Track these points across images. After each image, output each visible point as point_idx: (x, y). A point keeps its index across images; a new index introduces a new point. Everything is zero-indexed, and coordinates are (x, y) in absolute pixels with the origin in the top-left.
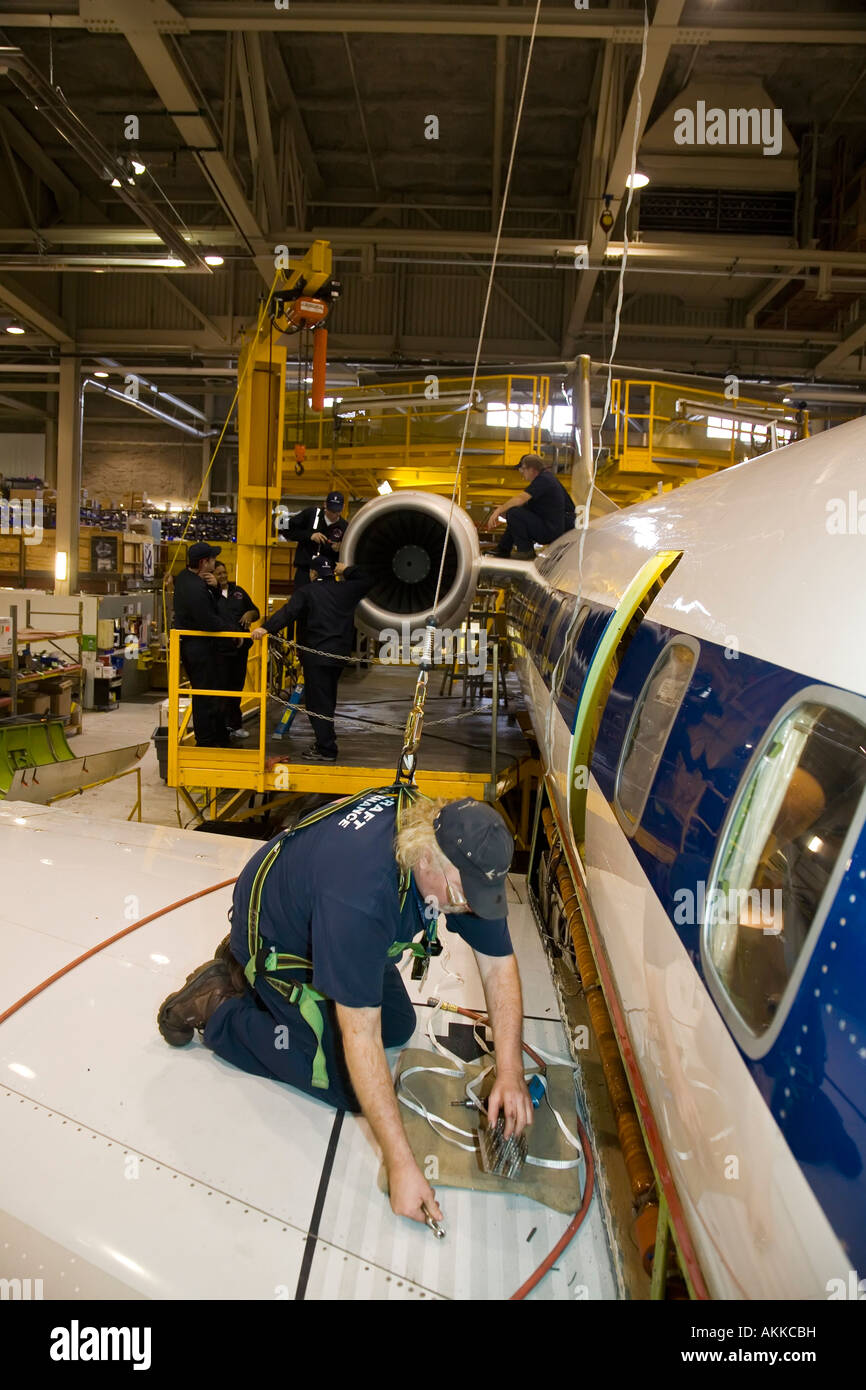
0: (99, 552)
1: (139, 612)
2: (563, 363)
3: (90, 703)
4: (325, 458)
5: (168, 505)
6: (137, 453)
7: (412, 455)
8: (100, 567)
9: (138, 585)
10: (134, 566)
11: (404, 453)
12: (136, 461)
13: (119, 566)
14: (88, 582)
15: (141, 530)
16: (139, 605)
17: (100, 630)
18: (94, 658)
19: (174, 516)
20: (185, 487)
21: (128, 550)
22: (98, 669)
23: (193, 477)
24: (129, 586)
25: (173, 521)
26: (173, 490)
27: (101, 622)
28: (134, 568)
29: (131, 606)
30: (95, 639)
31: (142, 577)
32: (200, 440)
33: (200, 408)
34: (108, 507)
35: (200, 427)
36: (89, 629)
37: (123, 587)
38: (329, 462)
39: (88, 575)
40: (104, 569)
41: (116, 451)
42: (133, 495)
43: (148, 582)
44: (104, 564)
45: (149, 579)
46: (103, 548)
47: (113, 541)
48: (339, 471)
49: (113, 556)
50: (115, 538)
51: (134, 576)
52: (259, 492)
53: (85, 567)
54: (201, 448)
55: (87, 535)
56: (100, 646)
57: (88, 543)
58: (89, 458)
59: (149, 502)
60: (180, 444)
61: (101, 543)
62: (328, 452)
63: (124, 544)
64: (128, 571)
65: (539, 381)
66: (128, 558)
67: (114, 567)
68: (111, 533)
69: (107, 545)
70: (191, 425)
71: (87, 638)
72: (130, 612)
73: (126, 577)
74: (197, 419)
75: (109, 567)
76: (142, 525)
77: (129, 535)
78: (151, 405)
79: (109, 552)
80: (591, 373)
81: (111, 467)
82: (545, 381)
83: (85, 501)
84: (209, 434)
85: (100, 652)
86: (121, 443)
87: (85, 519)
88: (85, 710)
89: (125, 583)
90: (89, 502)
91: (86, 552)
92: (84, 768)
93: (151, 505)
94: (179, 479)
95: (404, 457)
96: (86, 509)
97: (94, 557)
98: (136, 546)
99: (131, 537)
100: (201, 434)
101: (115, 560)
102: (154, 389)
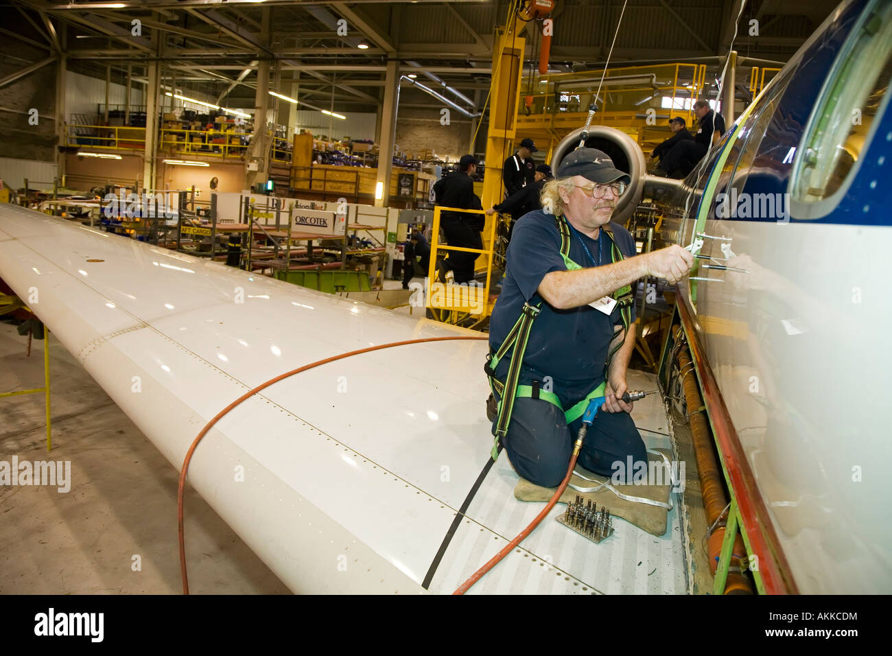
0: (403, 184)
1: (424, 222)
2: (718, 57)
3: (390, 275)
4: (547, 120)
5: (447, 158)
6: (430, 127)
7: (606, 118)
8: (402, 193)
9: (425, 206)
10: (423, 193)
11: (600, 117)
12: (431, 131)
13: (414, 192)
14: (394, 201)
15: (429, 171)
16: (424, 217)
17: (399, 230)
18: (394, 246)
19: (451, 165)
20: (459, 149)
21: (420, 183)
22: (396, 253)
23: (465, 142)
24: (419, 206)
25: (450, 168)
26: (452, 150)
27: (400, 225)
28: (423, 195)
29: (419, 217)
30: (396, 235)
31: (428, 201)
32: (470, 119)
33: (472, 98)
34: (411, 158)
35: (471, 111)
36: (392, 228)
37: (415, 206)
38: (550, 123)
39: (395, 197)
40: (405, 194)
41: (418, 125)
42: (426, 151)
43: (431, 205)
44: (405, 191)
45: (432, 203)
46: (405, 181)
47: (411, 177)
48: (556, 129)
49: (411, 186)
50: (413, 175)
51: (423, 200)
52: (500, 133)
53: (394, 192)
54: (471, 124)
55: (396, 172)
56: (398, 240)
57: (396, 178)
58: (401, 128)
59: (436, 156)
60: (457, 122)
61: (404, 178)
62: (550, 116)
63: (418, 179)
64: (419, 196)
65: (698, 68)
66: (420, 188)
67: (411, 193)
68: (410, 172)
69: (408, 179)
70: (466, 110)
71: (391, 234)
72: (419, 221)
73: (418, 200)
74: (470, 105)
75: (408, 193)
76: (430, 169)
77: (421, 173)
78: (441, 94)
79: (409, 184)
80: (737, 65)
81: (414, 134)
82: (703, 68)
83: (397, 152)
84: (477, 115)
85: (398, 243)
86: (422, 120)
87: (396, 164)
88: (386, 278)
89: (417, 204)
90: (399, 154)
91: (395, 183)
92: (377, 298)
93: (436, 158)
94: (456, 143)
95: (600, 120)
96: (398, 158)
97: (400, 186)
98: (425, 181)
99: (422, 175)
100: (471, 115)
101: (412, 189)
102: (444, 84)
